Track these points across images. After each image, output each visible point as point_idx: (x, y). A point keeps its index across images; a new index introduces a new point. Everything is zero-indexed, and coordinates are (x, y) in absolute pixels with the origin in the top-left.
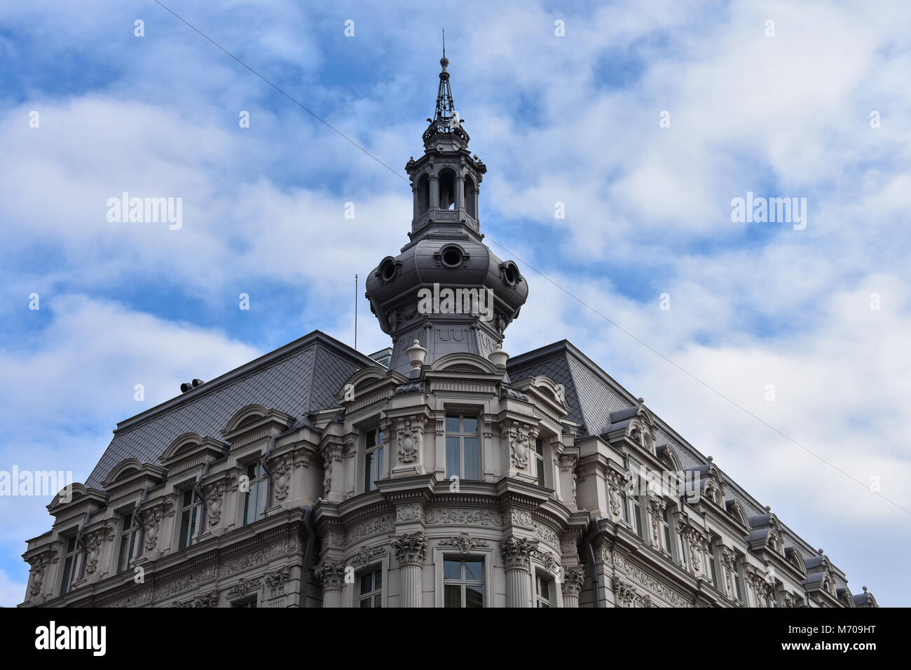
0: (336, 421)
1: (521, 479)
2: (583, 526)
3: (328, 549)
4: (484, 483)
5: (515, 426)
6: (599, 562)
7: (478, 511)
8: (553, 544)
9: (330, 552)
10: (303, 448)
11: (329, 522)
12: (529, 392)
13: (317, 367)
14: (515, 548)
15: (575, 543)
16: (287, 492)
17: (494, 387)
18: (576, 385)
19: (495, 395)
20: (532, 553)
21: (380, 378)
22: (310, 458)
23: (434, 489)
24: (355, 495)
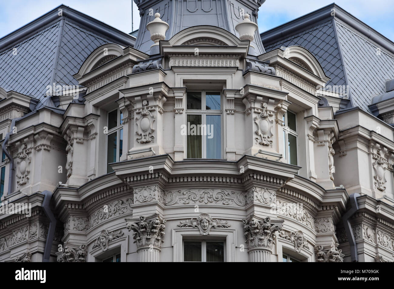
0: (77, 102)
1: (264, 157)
2: (339, 203)
3: (69, 234)
4: (225, 162)
5: (259, 101)
6: (359, 240)
7: (219, 191)
8: (305, 223)
9: (71, 237)
10: (43, 131)
11: (69, 207)
12: (276, 65)
13: (63, 44)
14: (257, 228)
15: (331, 220)
16: (28, 177)
17: (238, 61)
18: (343, 53)
19: (238, 70)
20: (277, 233)
21: (118, 55)
22: (52, 141)
23: (172, 169)
24: (97, 177)
